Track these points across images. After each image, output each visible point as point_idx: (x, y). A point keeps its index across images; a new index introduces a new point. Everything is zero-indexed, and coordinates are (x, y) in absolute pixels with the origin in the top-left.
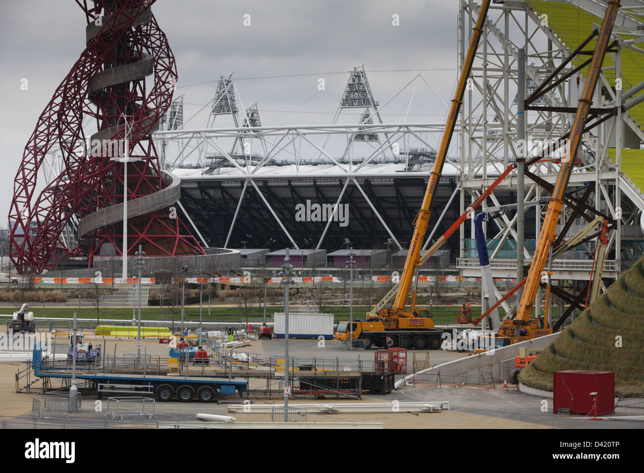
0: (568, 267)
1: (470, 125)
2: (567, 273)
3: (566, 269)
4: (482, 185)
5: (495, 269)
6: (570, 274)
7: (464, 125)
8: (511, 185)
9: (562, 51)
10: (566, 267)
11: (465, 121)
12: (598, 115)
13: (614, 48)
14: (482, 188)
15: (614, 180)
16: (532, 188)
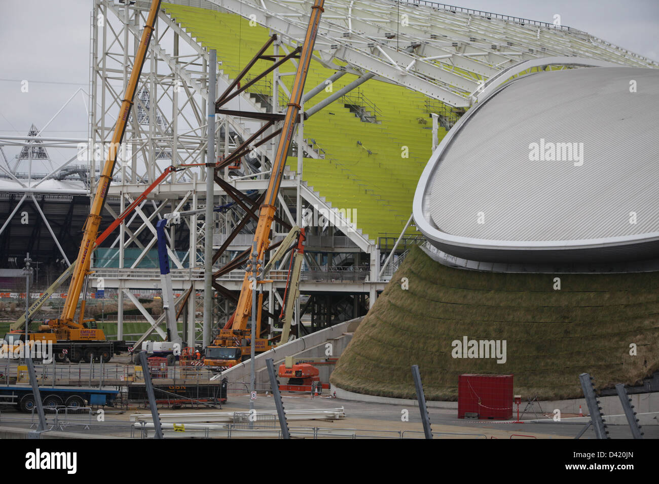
0: (234, 277)
1: (103, 128)
2: (234, 283)
3: (231, 279)
4: (121, 192)
5: (137, 280)
6: (236, 285)
7: (96, 128)
8: (159, 192)
9: (202, 55)
10: (231, 277)
11: (97, 124)
12: (276, 122)
13: (298, 54)
14: (121, 194)
15: (295, 189)
16: (188, 195)
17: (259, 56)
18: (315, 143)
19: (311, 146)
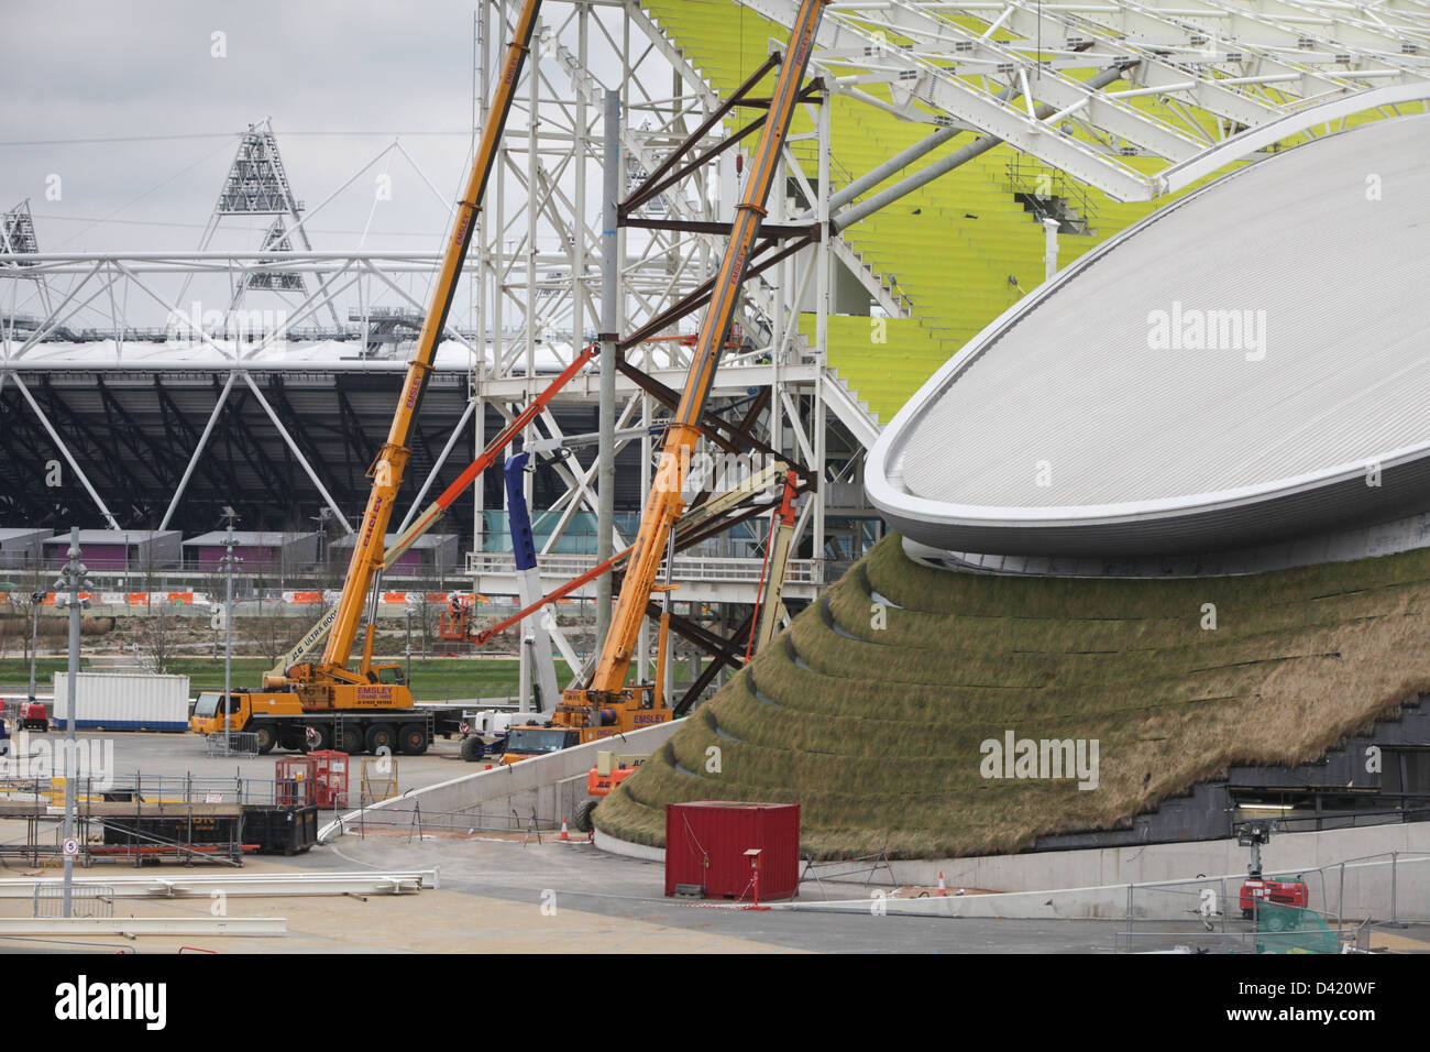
0: (711, 574)
1: (500, 257)
2: (709, 587)
3: (705, 579)
4: (524, 392)
5: (550, 578)
6: (714, 590)
7: (487, 257)
8: (588, 393)
9: (702, 97)
10: (705, 575)
11: (489, 250)
12: (780, 240)
13: (815, 94)
14: (524, 397)
15: (811, 384)
16: (633, 400)
17: (736, 100)
18: (894, 283)
19: (887, 289)
